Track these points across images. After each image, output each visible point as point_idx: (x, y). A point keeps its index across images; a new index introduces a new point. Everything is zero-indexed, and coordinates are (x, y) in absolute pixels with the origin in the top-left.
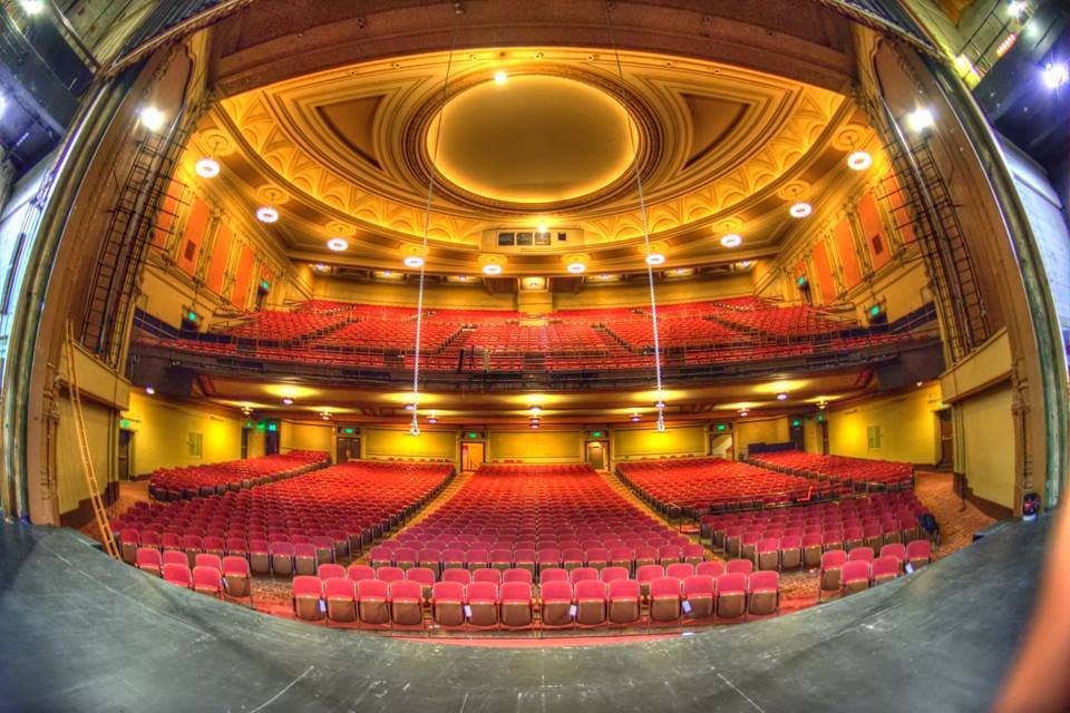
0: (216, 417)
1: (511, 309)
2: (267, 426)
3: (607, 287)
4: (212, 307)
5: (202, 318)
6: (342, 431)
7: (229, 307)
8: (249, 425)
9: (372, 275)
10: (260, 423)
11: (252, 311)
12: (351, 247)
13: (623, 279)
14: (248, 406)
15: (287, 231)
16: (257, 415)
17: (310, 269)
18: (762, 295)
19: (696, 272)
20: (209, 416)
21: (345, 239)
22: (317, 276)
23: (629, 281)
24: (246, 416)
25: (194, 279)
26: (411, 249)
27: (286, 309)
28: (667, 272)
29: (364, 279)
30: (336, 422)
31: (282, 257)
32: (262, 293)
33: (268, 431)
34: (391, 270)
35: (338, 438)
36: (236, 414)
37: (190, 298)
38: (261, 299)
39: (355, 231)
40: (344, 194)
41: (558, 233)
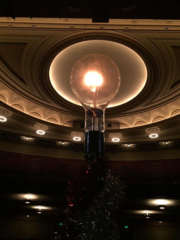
3: (130, 151)
9: (19, 137)
13: (138, 146)
19: (175, 143)
23: (140, 148)
28: (160, 143)
29: (15, 140)
39: (11, 114)
40: (6, 95)
41: (108, 123)
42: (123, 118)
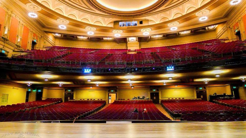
0: (15, 88)
1: (125, 48)
2: (37, 90)
3: (158, 39)
4: (13, 48)
5: (8, 52)
6: (67, 91)
7: (20, 48)
8: (30, 90)
9: (76, 37)
10: (34, 89)
11: (30, 50)
12: (68, 28)
13: (164, 36)
14: (29, 83)
15: (42, 21)
16: (33, 87)
17: (53, 35)
18: (220, 38)
19: (192, 32)
20: (12, 87)
21: (65, 25)
22: (56, 38)
23: (166, 36)
24: (28, 87)
25: (3, 37)
26: (89, 29)
27: (44, 49)
28: (180, 33)
29: (74, 39)
30: (65, 88)
31: (42, 31)
32: (34, 43)
33: (37, 92)
34: (84, 36)
35: (65, 93)
36: (24, 86)
37: (2, 45)
38: (34, 45)
39: (68, 22)
40: (63, 8)
41: (140, 21)
42: (151, 17)
